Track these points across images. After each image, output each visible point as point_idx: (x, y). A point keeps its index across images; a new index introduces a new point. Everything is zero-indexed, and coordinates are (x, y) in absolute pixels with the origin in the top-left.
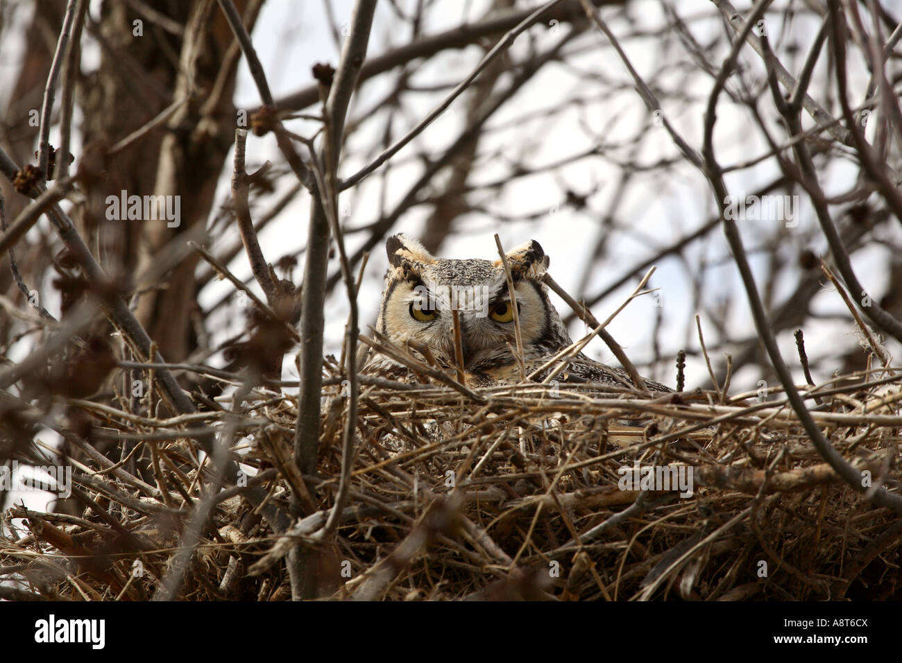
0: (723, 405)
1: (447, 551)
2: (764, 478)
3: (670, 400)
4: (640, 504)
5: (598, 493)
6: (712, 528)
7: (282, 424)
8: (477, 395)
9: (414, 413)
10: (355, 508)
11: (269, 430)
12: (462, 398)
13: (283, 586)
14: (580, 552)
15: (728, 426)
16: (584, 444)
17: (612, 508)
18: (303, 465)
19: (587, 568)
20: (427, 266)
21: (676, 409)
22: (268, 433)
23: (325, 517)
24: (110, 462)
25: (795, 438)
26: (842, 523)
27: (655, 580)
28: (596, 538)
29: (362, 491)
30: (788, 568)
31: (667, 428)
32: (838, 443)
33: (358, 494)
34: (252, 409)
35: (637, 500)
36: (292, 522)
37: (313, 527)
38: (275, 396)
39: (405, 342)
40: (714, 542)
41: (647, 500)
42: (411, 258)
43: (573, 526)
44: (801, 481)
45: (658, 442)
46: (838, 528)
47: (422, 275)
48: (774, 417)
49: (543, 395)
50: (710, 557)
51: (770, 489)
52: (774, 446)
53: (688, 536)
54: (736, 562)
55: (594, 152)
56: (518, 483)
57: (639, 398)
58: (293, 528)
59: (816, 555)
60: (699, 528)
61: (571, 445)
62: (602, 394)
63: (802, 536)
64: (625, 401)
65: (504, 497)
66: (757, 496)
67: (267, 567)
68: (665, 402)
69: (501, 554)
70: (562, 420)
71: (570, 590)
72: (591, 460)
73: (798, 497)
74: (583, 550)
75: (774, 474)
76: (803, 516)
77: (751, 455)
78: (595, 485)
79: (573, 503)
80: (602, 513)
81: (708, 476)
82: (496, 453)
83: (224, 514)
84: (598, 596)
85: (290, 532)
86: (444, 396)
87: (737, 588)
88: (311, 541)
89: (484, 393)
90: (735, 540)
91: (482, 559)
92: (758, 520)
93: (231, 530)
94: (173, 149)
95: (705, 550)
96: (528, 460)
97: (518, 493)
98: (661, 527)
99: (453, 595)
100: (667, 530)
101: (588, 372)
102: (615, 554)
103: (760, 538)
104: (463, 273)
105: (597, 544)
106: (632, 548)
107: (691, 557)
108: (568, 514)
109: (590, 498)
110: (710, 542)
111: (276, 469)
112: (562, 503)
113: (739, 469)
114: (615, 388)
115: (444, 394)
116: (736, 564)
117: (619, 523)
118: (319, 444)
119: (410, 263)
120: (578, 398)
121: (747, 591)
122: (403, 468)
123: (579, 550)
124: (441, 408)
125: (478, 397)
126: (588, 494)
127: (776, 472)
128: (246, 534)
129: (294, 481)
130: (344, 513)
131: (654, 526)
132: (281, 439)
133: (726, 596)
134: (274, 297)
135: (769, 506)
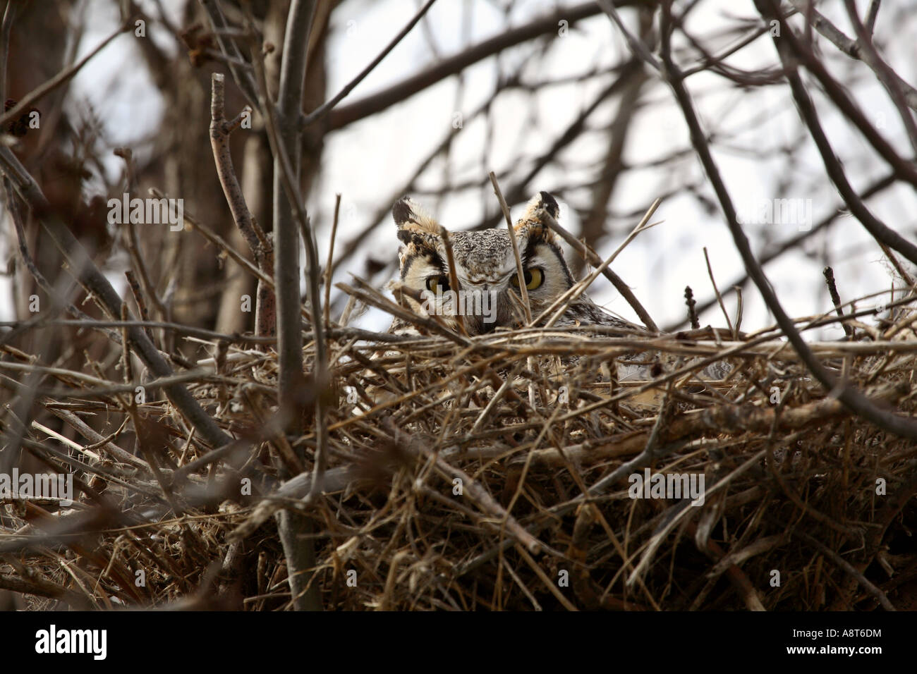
2: (774, 415)
3: (675, 337)
4: (650, 451)
5: (606, 443)
6: (725, 473)
7: (272, 386)
11: (247, 388)
12: (458, 348)
14: (585, 504)
17: (623, 458)
19: (591, 520)
21: (681, 346)
22: (247, 392)
23: (309, 477)
24: (99, 435)
26: (872, 464)
27: (663, 529)
28: (603, 490)
29: (352, 450)
30: (817, 515)
31: (672, 368)
32: (858, 375)
33: (347, 454)
34: (238, 372)
35: (647, 447)
36: (274, 485)
37: (301, 489)
38: (261, 356)
41: (656, 446)
42: (420, 231)
43: (580, 478)
44: (814, 416)
47: (438, 248)
50: (727, 505)
51: (784, 428)
58: (275, 491)
59: (847, 500)
60: (711, 472)
66: (769, 437)
67: (247, 533)
71: (576, 546)
74: (588, 502)
75: (784, 411)
78: (608, 436)
79: (581, 455)
80: (612, 462)
81: (718, 416)
82: (504, 408)
84: (612, 553)
85: (273, 495)
86: (437, 347)
87: (764, 539)
88: (300, 507)
90: (759, 487)
95: (720, 499)
99: (459, 560)
103: (783, 483)
105: (603, 494)
108: (575, 465)
109: (599, 449)
112: (568, 456)
113: (750, 407)
115: (438, 345)
116: (759, 513)
119: (421, 237)
121: (775, 542)
123: (583, 503)
126: (596, 445)
127: (787, 407)
132: (261, 397)
133: (750, 547)
134: (260, 252)
135: (788, 448)
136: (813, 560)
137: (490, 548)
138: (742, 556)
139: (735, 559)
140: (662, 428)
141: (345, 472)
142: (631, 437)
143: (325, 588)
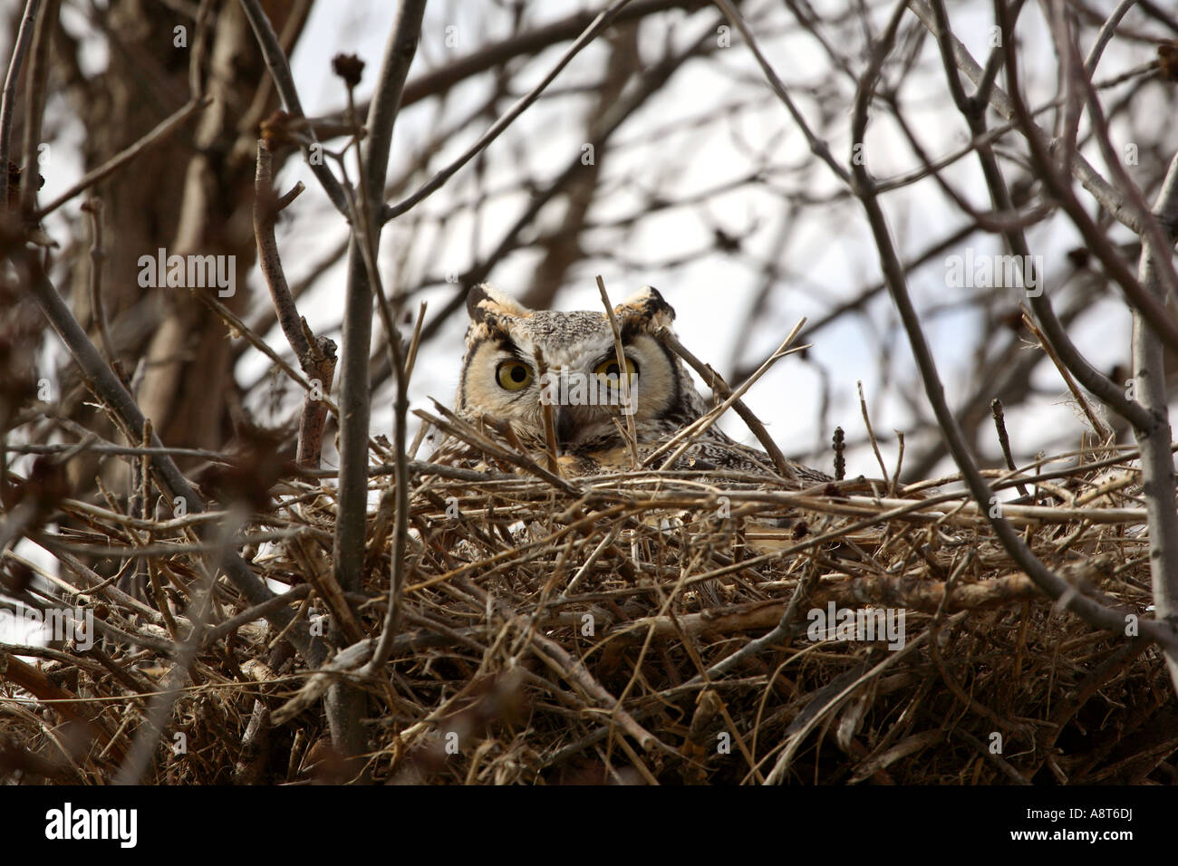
0: (893, 497)
1: (537, 691)
2: (944, 591)
3: (823, 492)
4: (786, 627)
5: (732, 613)
6: (878, 658)
7: (320, 526)
8: (572, 486)
9: (491, 511)
10: (412, 636)
11: (300, 532)
12: (553, 491)
13: (321, 738)
14: (706, 690)
15: (899, 523)
16: (709, 549)
17: (750, 633)
18: (344, 579)
19: (715, 710)
20: (518, 320)
21: (830, 503)
22: (299, 539)
23: (372, 645)
24: (99, 577)
25: (986, 540)
26: (1050, 650)
27: (803, 726)
28: (728, 673)
29: (423, 613)
30: (980, 709)
31: (819, 528)
32: (1043, 545)
33: (417, 617)
34: (280, 507)
35: (781, 622)
36: (330, 654)
37: (357, 659)
38: (310, 489)
39: (479, 418)
40: (881, 678)
41: (794, 621)
42: (497, 311)
43: (698, 657)
44: (992, 595)
45: (807, 546)
46: (1045, 657)
47: (511, 331)
48: (958, 512)
49: (658, 485)
50: (877, 696)
51: (953, 607)
52: (959, 550)
53: (848, 668)
54: (912, 701)
55: (753, 179)
56: (629, 601)
57: (785, 490)
58: (331, 661)
59: (1016, 692)
60: (862, 657)
61: (693, 550)
62: (737, 484)
63: (998, 669)
64: (764, 493)
65: (609, 620)
66: (936, 616)
67: (296, 712)
68: (817, 494)
69: (603, 693)
70: (686, 519)
71: (693, 740)
72: (721, 570)
73: (991, 617)
74: (710, 688)
75: (956, 586)
76: (999, 641)
77: (929, 562)
78: (729, 604)
79: (699, 626)
80: (736, 639)
81: (873, 589)
82: (599, 562)
83: (248, 645)
85: (327, 667)
86: (529, 488)
87: (914, 736)
88: (355, 679)
89: (582, 484)
90: (911, 673)
91: (579, 701)
92: (940, 648)
93: (255, 665)
94: (203, 175)
95: (869, 687)
96: (639, 570)
97: (628, 614)
98: (814, 657)
99: (544, 749)
100: (821, 661)
101: (726, 457)
102: (753, 693)
103: (943, 670)
104: (563, 327)
105: (728, 679)
106: (775, 685)
107: (851, 695)
108: (692, 640)
109: (721, 620)
110: (875, 676)
111: (309, 585)
112: (684, 628)
113: (913, 580)
114: (753, 476)
115: (530, 486)
116: (912, 705)
117: (757, 652)
118: (366, 551)
119: (495, 318)
120: (704, 489)
121: (926, 741)
122: (477, 583)
123: (705, 688)
124: (526, 505)
125: (573, 489)
126: (718, 615)
127: (960, 583)
128: (275, 671)
129: (332, 600)
130: (396, 641)
131: (803, 656)
132: (316, 544)
133: (899, 746)
134: (308, 360)
135: (952, 628)
136: (970, 762)
137: (583, 735)
138: (891, 757)
139: (883, 761)
140: (802, 600)
141: (413, 639)
142: (762, 607)
143: (376, 775)
